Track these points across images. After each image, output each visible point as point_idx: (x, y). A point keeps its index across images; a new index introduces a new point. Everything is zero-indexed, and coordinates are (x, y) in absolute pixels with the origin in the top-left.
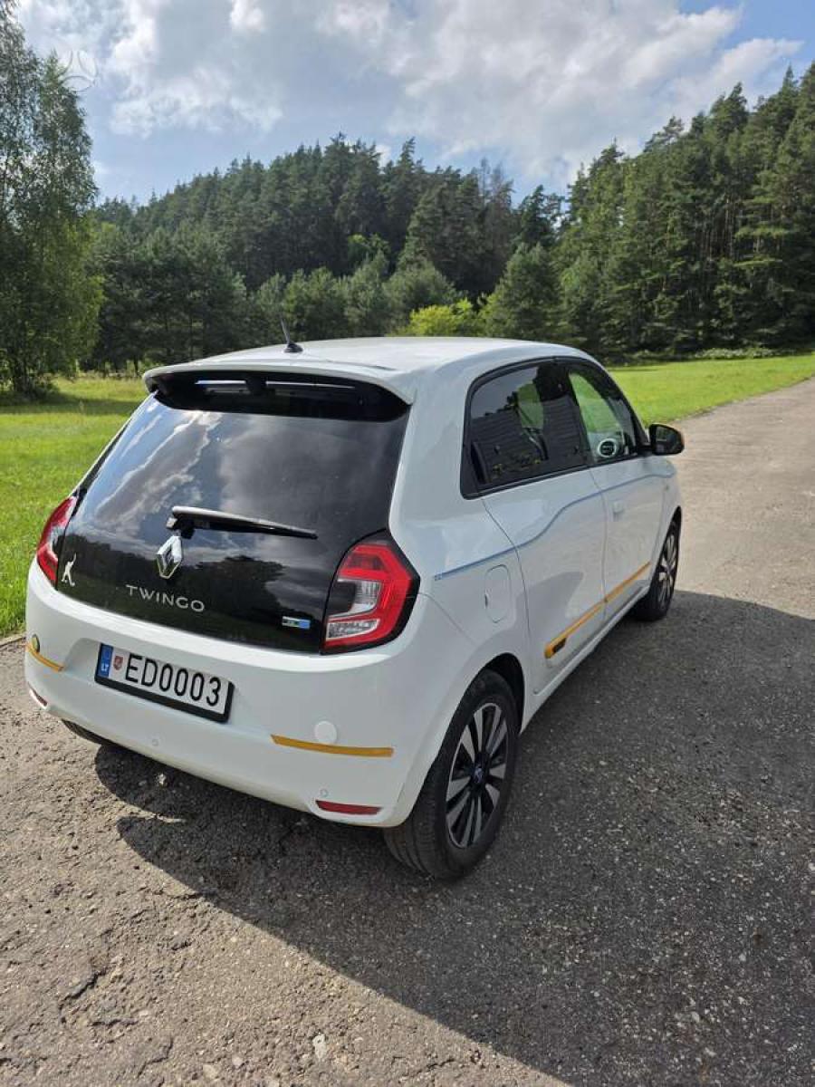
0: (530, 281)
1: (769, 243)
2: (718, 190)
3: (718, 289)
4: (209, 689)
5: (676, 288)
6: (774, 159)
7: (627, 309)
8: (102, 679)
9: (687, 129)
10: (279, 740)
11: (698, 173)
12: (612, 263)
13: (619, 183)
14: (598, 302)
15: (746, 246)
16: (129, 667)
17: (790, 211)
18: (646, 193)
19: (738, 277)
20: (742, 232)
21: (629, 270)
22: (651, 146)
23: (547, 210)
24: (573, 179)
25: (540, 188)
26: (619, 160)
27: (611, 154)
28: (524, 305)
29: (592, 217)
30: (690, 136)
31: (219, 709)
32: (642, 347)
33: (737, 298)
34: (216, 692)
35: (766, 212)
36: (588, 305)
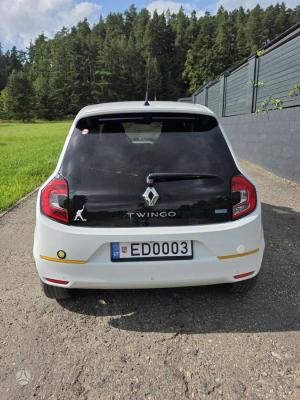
0: (21, 86)
1: (106, 77)
2: (86, 56)
3: (93, 92)
4: (181, 248)
5: (78, 91)
6: (103, 47)
7: (61, 99)
8: (115, 259)
9: (70, 32)
10: (221, 258)
11: (78, 49)
12: (52, 80)
13: (48, 49)
14: (51, 95)
15: (98, 77)
16: (132, 250)
17: (111, 66)
18: (60, 54)
19: (98, 88)
20: (97, 72)
21: (59, 84)
22: (57, 36)
23: (20, 57)
24: (29, 46)
25: (15, 48)
26: (46, 40)
27: (42, 37)
28: (20, 95)
29: (40, 61)
30: (71, 35)
31: (189, 254)
32: (69, 113)
33: (100, 96)
34: (185, 248)
35: (103, 66)
36: (46, 96)
